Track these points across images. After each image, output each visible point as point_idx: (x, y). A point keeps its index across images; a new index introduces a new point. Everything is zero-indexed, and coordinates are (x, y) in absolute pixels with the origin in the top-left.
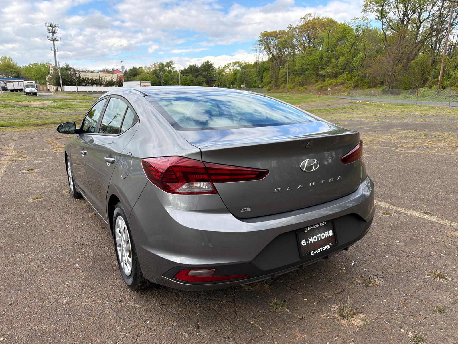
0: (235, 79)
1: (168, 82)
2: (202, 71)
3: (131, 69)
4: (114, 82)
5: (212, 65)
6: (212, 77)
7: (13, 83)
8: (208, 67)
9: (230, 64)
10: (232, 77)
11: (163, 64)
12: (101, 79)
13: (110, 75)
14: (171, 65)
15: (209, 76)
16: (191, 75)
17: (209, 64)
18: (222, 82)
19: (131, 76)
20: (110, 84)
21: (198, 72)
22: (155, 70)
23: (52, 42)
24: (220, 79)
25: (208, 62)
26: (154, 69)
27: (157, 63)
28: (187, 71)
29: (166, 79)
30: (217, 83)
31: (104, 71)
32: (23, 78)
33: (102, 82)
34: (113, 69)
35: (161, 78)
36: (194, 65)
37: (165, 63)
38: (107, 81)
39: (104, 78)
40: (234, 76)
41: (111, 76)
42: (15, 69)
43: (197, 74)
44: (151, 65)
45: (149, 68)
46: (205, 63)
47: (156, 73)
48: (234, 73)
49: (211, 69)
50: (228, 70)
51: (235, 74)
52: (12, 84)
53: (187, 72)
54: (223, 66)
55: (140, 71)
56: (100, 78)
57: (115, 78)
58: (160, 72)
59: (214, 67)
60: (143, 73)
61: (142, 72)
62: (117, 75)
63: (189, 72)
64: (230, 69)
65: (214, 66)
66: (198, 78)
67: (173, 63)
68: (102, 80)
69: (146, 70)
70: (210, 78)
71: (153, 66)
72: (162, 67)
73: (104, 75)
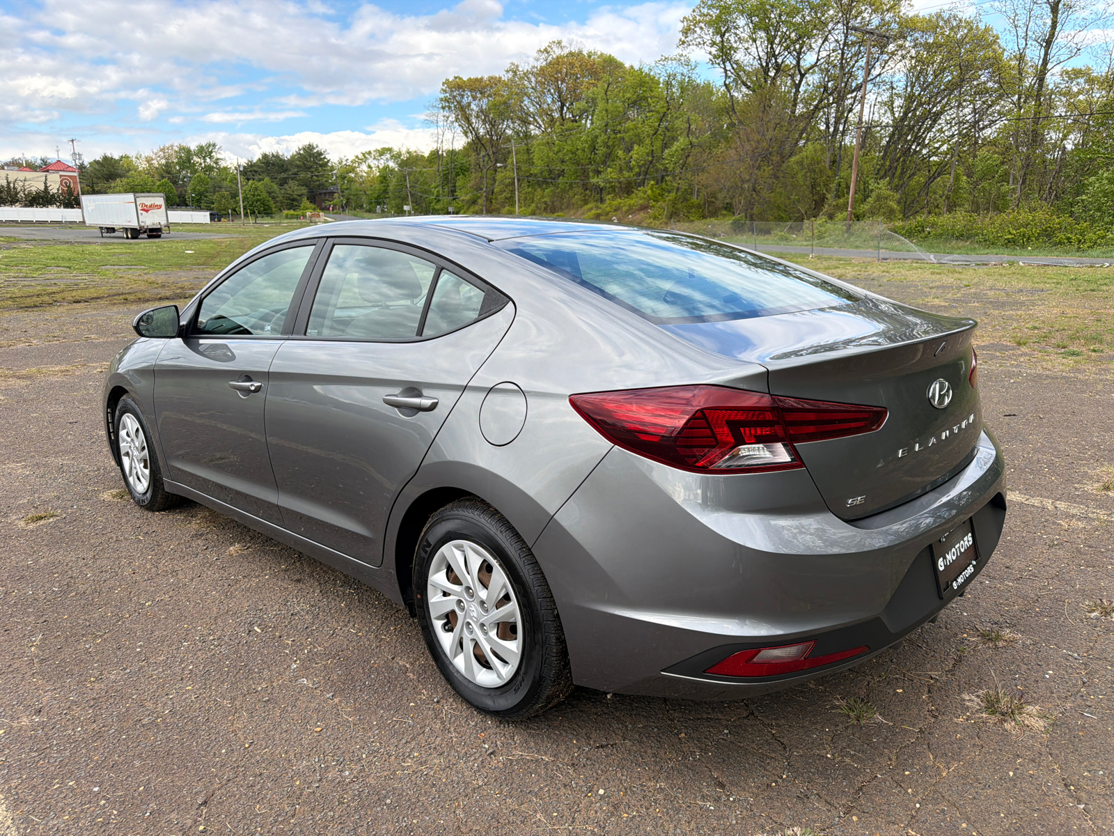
0: (385, 191)
1: (206, 197)
2: (296, 170)
3: (97, 162)
4: (53, 195)
5: (321, 154)
6: (323, 185)
8: (311, 160)
9: (370, 153)
10: (377, 186)
11: (188, 151)
12: (12, 185)
13: (38, 177)
14: (211, 152)
15: (318, 183)
16: (267, 179)
17: (315, 151)
18: (352, 197)
19: (99, 178)
20: (42, 199)
21: (286, 170)
22: (167, 165)
24: (346, 189)
25: (311, 147)
26: (163, 161)
27: (172, 146)
28: (256, 169)
29: (198, 187)
30: (338, 199)
31: (15, 164)
33: (17, 193)
34: (41, 159)
35: (183, 186)
36: (275, 154)
37: (193, 147)
38: (30, 193)
39: (21, 184)
40: (382, 182)
41: (44, 179)
43: (283, 175)
44: (155, 151)
45: (149, 160)
46: (304, 149)
47: (169, 173)
48: (380, 176)
49: (321, 166)
50: (364, 167)
51: (385, 178)
53: (256, 172)
54: (351, 158)
55: (123, 166)
56: (9, 183)
57: (55, 185)
58: (179, 172)
59: (329, 161)
60: (133, 172)
61: (129, 170)
62: (61, 176)
63: (263, 172)
64: (369, 167)
65: (328, 157)
66: (286, 186)
67: (217, 147)
68: (14, 188)
69: (143, 165)
70: (319, 186)
71: (161, 154)
72: (186, 158)
73: (22, 175)
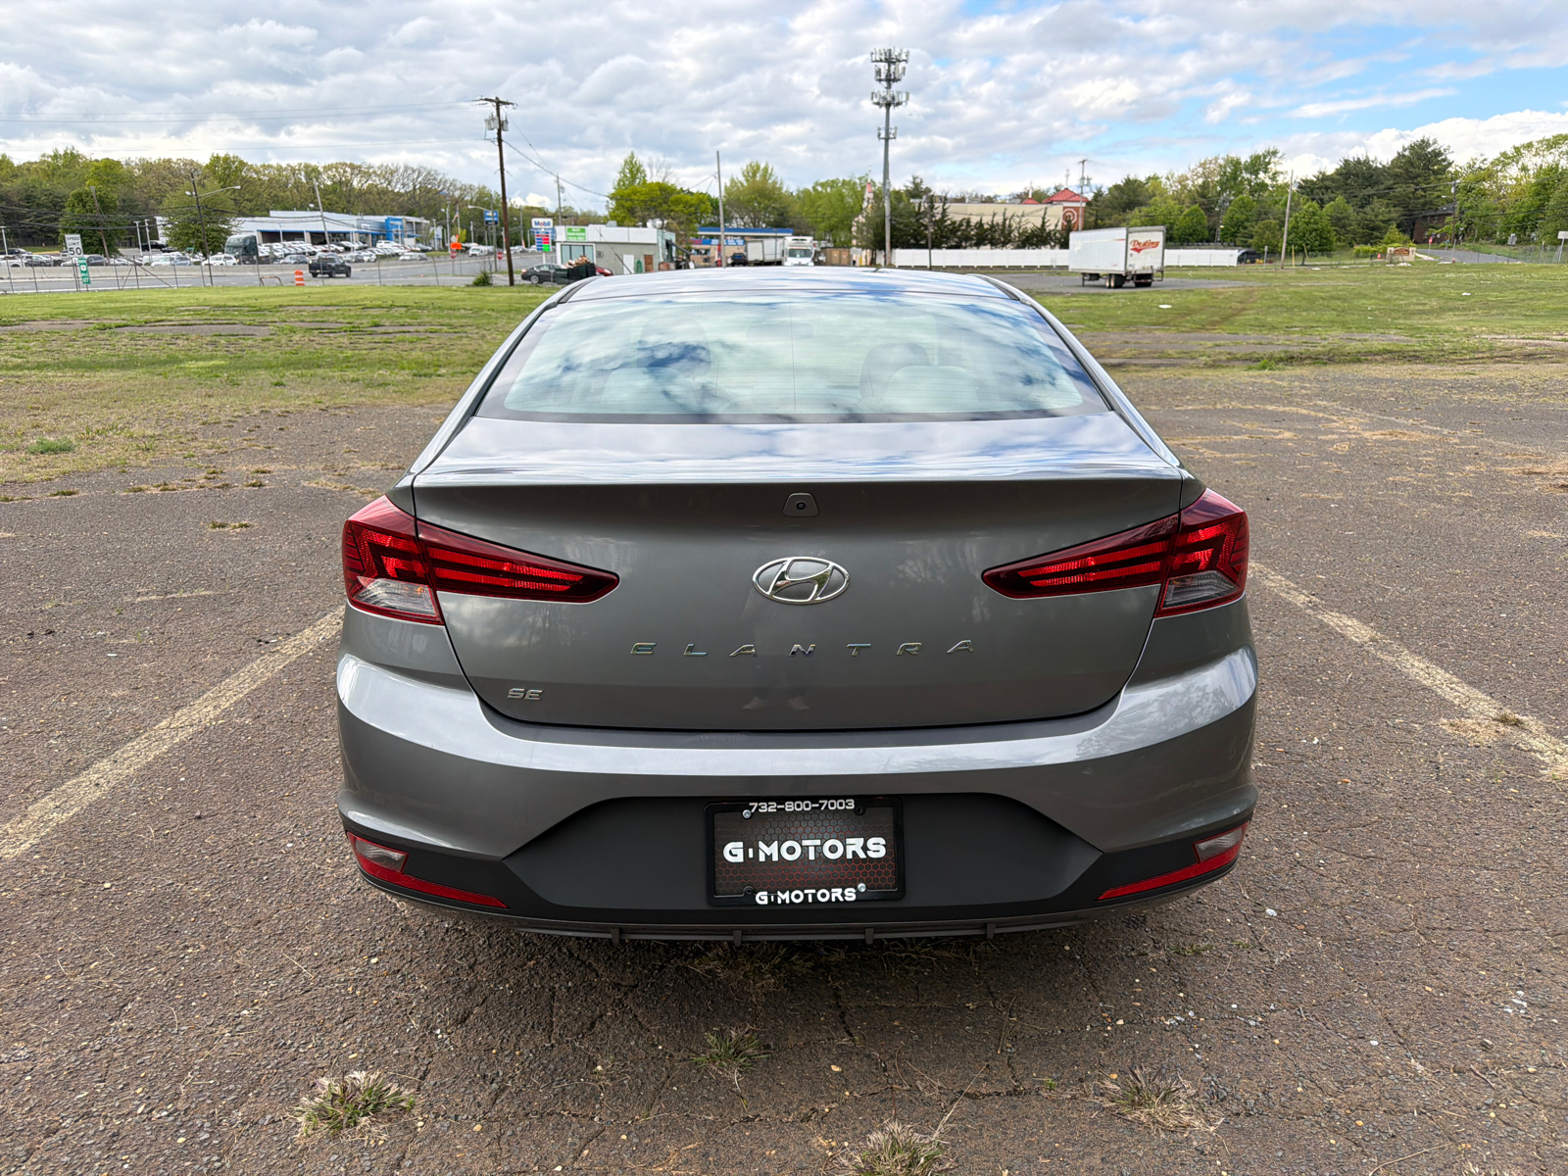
0: (1540, 208)
1: (1245, 228)
2: (1392, 182)
3: (1117, 187)
4: (1050, 232)
5: (1440, 154)
6: (1431, 203)
7: (762, 242)
8: (1423, 163)
9: (1529, 146)
10: (1527, 200)
11: (1236, 164)
12: (1007, 222)
13: (1037, 211)
14: (1269, 163)
15: (1422, 200)
16: (1340, 199)
17: (1430, 150)
18: (1476, 220)
19: (1114, 208)
20: (1036, 239)
21: (1376, 183)
22: (1205, 186)
23: (884, 109)
24: (1469, 208)
25: (1424, 144)
26: (1200, 181)
27: (1216, 159)
28: (1327, 183)
29: (1237, 216)
30: (1449, 225)
31: (1022, 198)
32: (792, 226)
33: (1011, 232)
34: (1056, 188)
35: (1219, 213)
36: (1362, 159)
37: (1245, 158)
38: (1025, 231)
39: (1018, 220)
40: (1538, 194)
41: (1042, 213)
42: (775, 201)
43: (1370, 191)
44: (1193, 167)
45: (1182, 180)
46: (1412, 148)
47: (1203, 196)
48: (1537, 184)
49: (1435, 173)
50: (1513, 171)
51: (1544, 186)
52: (760, 244)
53: (1327, 188)
54: (1492, 155)
55: (1147, 190)
56: (1005, 220)
57: (1055, 217)
58: (1219, 194)
59: (1450, 164)
60: (1158, 198)
61: (1154, 195)
62: (1065, 208)
63: (1338, 188)
64: (1524, 169)
65: (1450, 157)
66: (1368, 209)
67: (1278, 155)
68: (1010, 226)
69: (1171, 188)
70: (1424, 205)
71: (1200, 170)
72: (1233, 175)
73: (1019, 209)
